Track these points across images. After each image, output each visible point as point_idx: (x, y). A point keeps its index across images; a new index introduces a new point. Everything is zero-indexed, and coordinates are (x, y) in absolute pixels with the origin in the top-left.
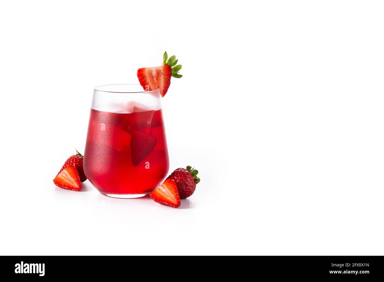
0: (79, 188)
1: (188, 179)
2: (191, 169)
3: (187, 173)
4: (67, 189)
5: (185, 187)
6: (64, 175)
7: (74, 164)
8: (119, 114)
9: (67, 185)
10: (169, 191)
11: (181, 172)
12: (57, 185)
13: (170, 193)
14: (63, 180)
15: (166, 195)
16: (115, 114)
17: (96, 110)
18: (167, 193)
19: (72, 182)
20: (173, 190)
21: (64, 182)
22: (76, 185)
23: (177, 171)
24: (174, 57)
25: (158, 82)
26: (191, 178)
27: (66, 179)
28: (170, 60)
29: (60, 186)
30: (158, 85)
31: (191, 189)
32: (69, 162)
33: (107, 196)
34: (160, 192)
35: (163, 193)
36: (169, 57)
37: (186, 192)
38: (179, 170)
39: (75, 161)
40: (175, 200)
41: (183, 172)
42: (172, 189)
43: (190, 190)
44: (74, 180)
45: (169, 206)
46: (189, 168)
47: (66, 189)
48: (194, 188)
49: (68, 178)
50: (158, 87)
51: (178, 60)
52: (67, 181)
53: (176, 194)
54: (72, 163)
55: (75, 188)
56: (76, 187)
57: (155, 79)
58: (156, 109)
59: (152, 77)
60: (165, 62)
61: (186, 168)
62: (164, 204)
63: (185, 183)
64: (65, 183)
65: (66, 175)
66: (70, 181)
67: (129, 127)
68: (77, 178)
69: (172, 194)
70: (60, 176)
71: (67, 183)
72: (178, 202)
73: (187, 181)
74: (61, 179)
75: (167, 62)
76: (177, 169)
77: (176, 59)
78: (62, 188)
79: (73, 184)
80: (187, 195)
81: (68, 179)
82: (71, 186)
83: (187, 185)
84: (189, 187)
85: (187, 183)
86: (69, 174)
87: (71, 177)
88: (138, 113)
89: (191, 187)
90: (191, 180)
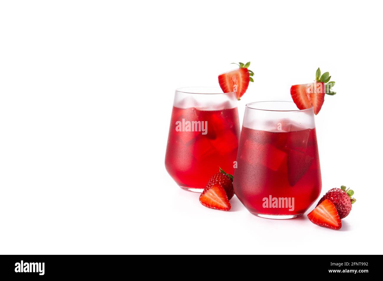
0: (228, 208)
1: (346, 200)
2: (346, 189)
3: (343, 193)
4: (215, 209)
5: (342, 208)
6: (211, 195)
7: (220, 183)
8: (276, 133)
9: (215, 204)
10: (327, 212)
11: (337, 192)
12: (204, 204)
13: (329, 214)
14: (210, 200)
15: (325, 216)
16: (272, 133)
17: (250, 128)
18: (326, 215)
19: (220, 202)
20: (332, 212)
21: (211, 201)
22: (225, 205)
23: (332, 191)
24: (327, 74)
25: (311, 100)
26: (348, 199)
27: (213, 198)
28: (323, 76)
29: (207, 206)
30: (312, 102)
31: (348, 210)
32: (214, 181)
33: (259, 216)
34: (319, 214)
35: (322, 214)
36: (322, 74)
37: (343, 213)
38: (335, 191)
39: (220, 180)
40: (336, 221)
41: (339, 193)
42: (331, 210)
43: (346, 210)
44: (222, 199)
45: (329, 228)
46: (343, 188)
47: (213, 209)
48: (350, 208)
49: (215, 197)
50: (312, 104)
51: (331, 77)
52: (215, 201)
53: (336, 216)
54: (218, 182)
55: (223, 208)
56: (225, 207)
57: (308, 96)
58: (311, 128)
59: (305, 94)
60: (318, 78)
61: (340, 188)
62: (324, 226)
63: (342, 203)
64: (213, 202)
65: (213, 195)
66: (217, 201)
67: (286, 147)
68: (225, 197)
69: (332, 215)
70: (206, 195)
71: (215, 203)
72: (339, 224)
73: (344, 202)
74: (208, 199)
75: (319, 79)
76: (332, 189)
77: (329, 76)
78: (210, 208)
79: (221, 203)
80: (343, 216)
81: (215, 199)
82: (219, 206)
83: (344, 206)
84: (346, 208)
85: (344, 204)
86: (216, 193)
87: (219, 196)
88: (296, 132)
89: (348, 208)
90: (347, 200)
